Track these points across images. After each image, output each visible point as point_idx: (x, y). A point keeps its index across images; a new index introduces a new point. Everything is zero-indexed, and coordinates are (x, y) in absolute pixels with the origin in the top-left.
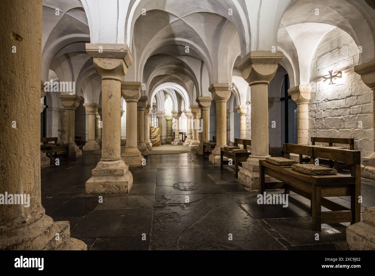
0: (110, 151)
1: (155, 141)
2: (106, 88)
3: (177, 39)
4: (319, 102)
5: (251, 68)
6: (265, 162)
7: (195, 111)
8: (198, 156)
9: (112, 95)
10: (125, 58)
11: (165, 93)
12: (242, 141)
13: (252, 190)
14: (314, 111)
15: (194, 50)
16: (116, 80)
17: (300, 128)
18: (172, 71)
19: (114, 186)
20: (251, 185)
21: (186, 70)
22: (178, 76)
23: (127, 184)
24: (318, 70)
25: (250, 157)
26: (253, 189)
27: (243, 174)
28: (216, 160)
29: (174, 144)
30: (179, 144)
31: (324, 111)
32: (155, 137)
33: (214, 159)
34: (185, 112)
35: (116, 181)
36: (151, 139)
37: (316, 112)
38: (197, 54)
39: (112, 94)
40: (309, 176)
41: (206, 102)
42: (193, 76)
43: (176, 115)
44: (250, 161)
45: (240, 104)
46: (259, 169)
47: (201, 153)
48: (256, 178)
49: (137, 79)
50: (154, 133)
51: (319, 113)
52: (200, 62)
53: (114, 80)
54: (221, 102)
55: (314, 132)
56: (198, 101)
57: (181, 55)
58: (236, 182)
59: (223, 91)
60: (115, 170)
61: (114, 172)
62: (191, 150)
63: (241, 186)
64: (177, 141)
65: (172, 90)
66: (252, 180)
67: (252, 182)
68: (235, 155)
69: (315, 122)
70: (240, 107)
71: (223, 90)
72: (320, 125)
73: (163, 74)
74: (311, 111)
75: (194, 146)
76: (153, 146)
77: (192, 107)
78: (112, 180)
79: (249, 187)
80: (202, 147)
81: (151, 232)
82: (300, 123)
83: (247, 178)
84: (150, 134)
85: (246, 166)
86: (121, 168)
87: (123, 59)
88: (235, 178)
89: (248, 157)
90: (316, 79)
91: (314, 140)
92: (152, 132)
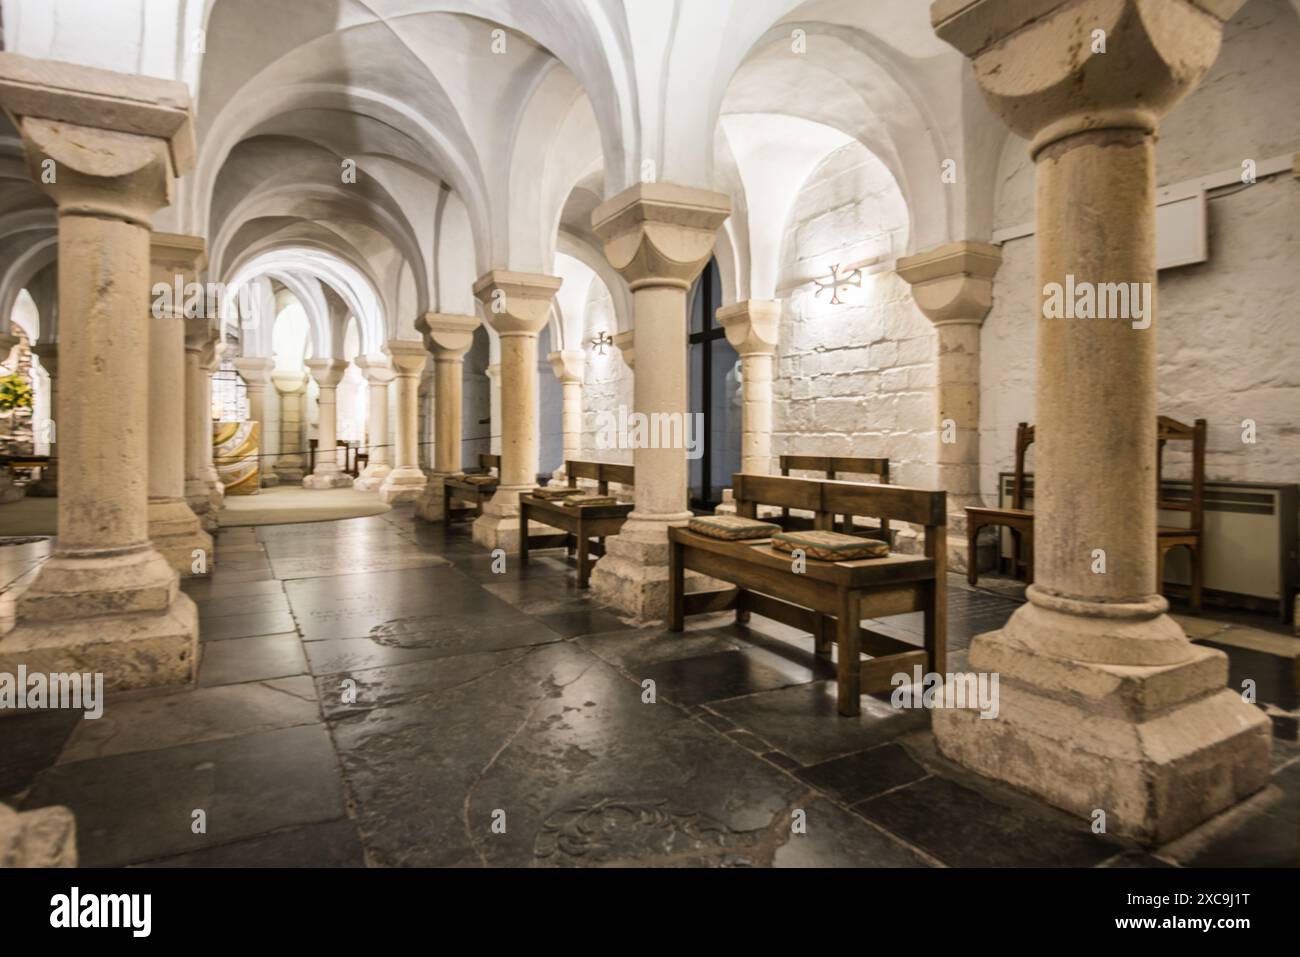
0: (102, 515)
1: (237, 474)
2: (83, 251)
3: (357, 91)
4: (802, 353)
5: (640, 236)
6: (688, 533)
7: (407, 361)
8: (422, 523)
9: (110, 283)
10: (175, 139)
11: (278, 286)
12: (592, 470)
13: (642, 622)
14: (789, 378)
15: (421, 141)
16: (129, 221)
17: (750, 429)
18: (317, 207)
19: (129, 657)
20: (640, 608)
21: (379, 210)
22: (343, 227)
23: (187, 645)
24: (801, 259)
25: (631, 518)
26: (646, 620)
27: (609, 574)
28: (502, 535)
29: (317, 486)
30: (335, 485)
31: (813, 378)
32: (236, 459)
33: (496, 531)
34: (362, 364)
35: (136, 636)
36: (217, 464)
37: (791, 383)
38: (428, 156)
39: (112, 278)
40: (829, 565)
41: (452, 331)
42: (406, 237)
43: (325, 373)
44: (633, 532)
45: (563, 348)
46: (665, 556)
47: (436, 512)
48: (656, 585)
49: (187, 223)
50: (229, 444)
51: (799, 384)
52: (436, 188)
53: (123, 224)
54: (517, 336)
55: (788, 439)
56: (423, 326)
57: (367, 151)
58: (586, 602)
59: (527, 301)
60: (132, 594)
61: (123, 601)
62: (389, 507)
63: (607, 615)
64: (327, 473)
65: (309, 276)
66: (643, 591)
67: (641, 598)
68: (578, 514)
69: (789, 411)
70: (564, 355)
71: (524, 296)
72: (804, 421)
73: (282, 212)
74: (779, 378)
75: (404, 488)
76: (229, 492)
77: (395, 348)
78: (115, 633)
79: (634, 613)
80: (441, 492)
81: (351, 806)
82: (750, 414)
83: (627, 585)
84: (215, 444)
85: (621, 549)
86: (157, 581)
87: (168, 140)
88: (580, 591)
89: (625, 518)
90: (792, 284)
91: (788, 463)
92: (220, 439)
